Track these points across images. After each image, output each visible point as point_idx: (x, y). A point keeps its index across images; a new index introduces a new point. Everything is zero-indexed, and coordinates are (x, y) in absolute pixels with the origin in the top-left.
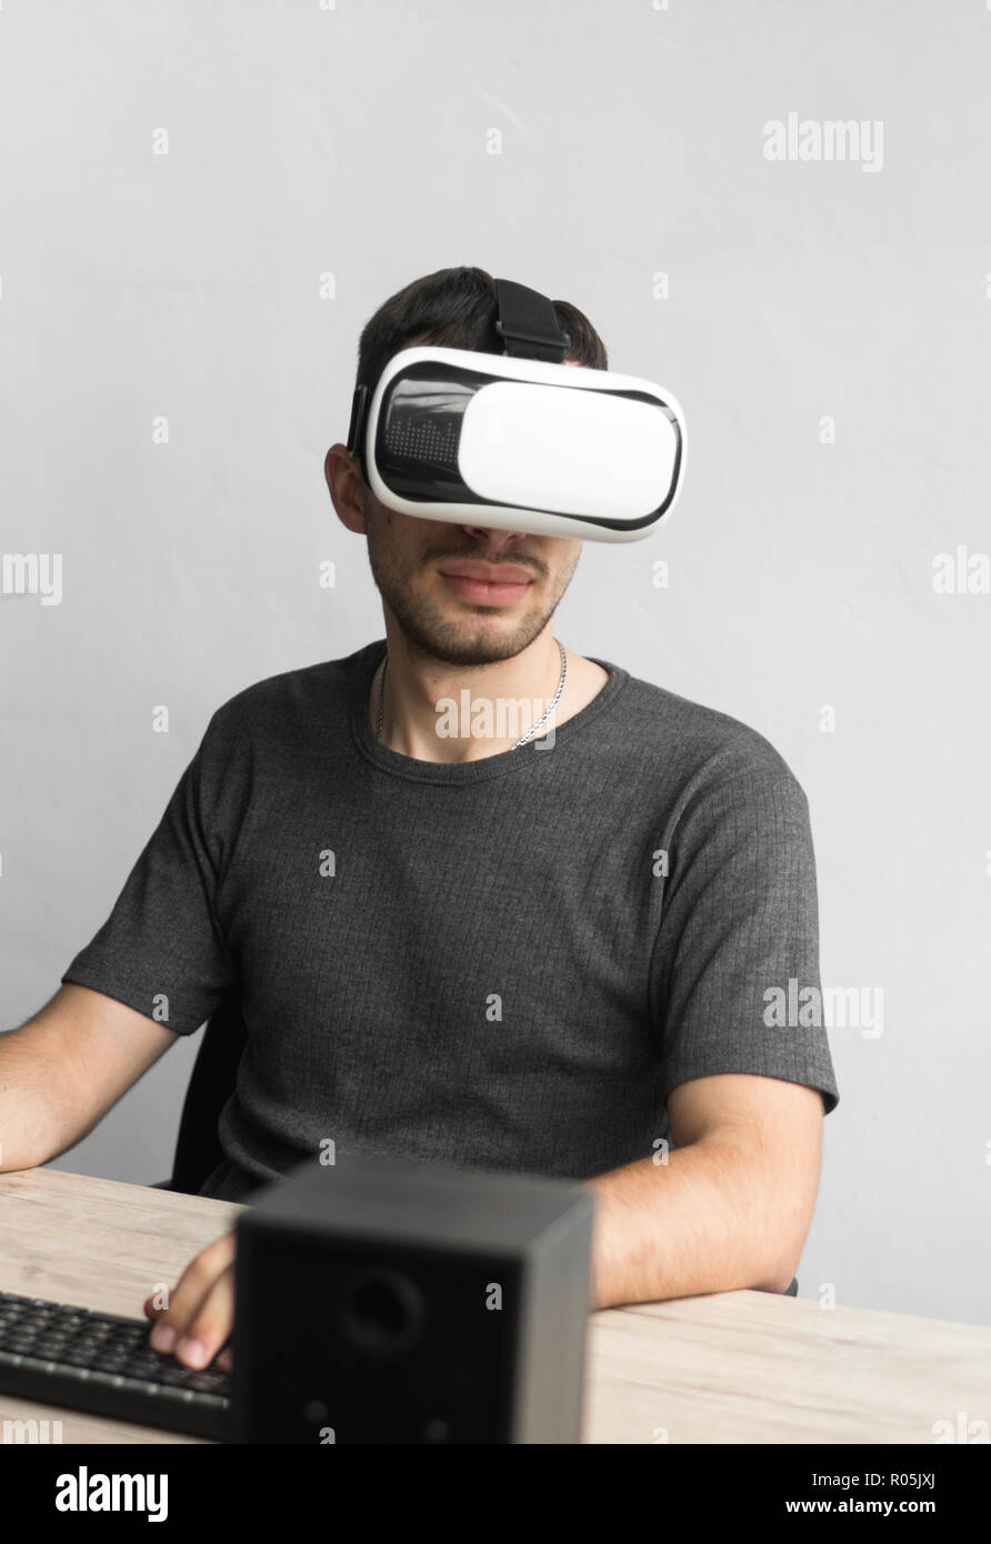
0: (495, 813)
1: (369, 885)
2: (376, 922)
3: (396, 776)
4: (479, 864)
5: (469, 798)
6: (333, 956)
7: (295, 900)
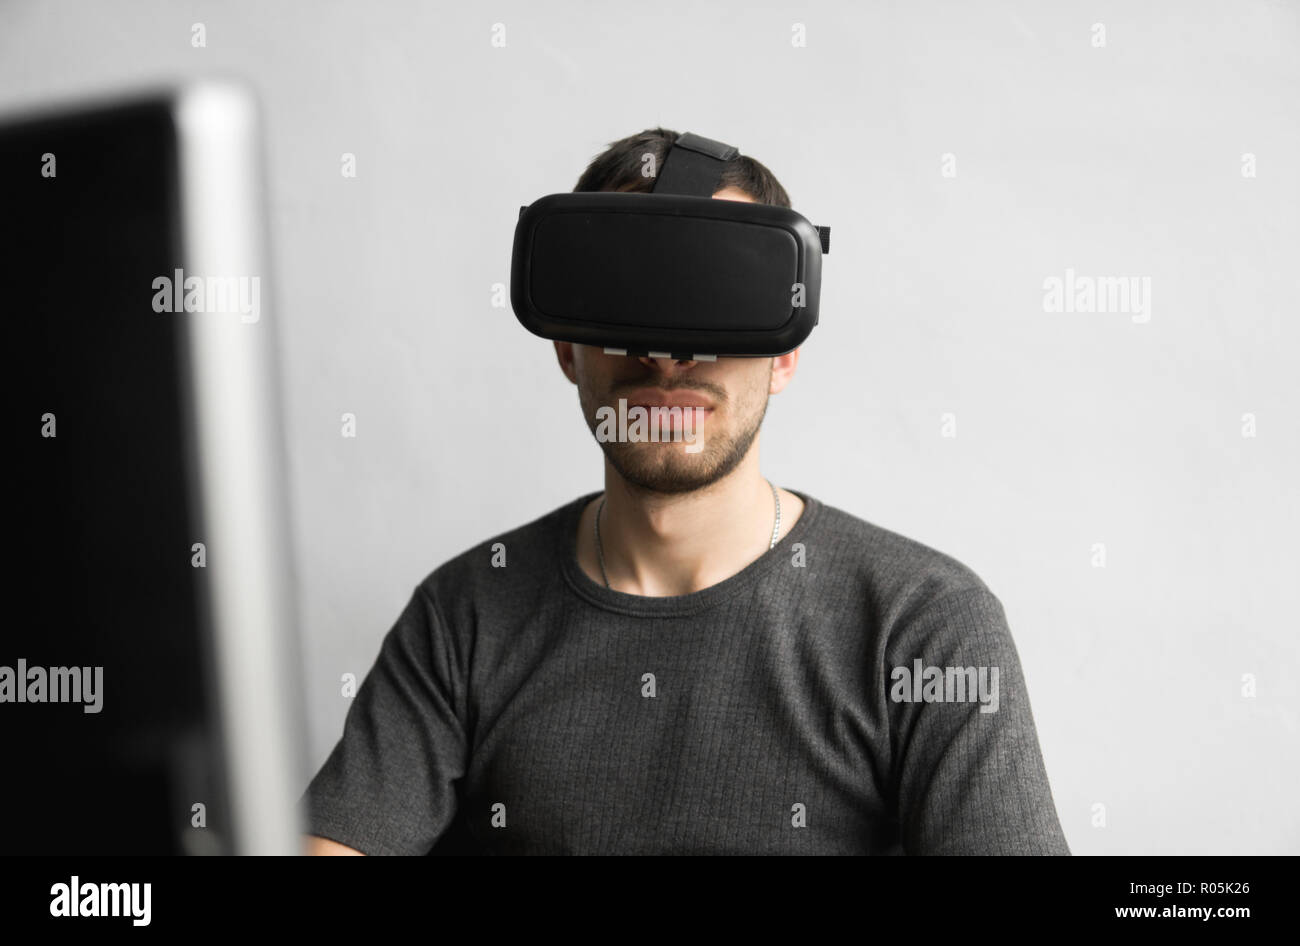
0: (723, 636)
1: (606, 717)
2: (615, 750)
3: (624, 615)
4: (713, 686)
5: (698, 626)
6: (576, 786)
7: (533, 736)
